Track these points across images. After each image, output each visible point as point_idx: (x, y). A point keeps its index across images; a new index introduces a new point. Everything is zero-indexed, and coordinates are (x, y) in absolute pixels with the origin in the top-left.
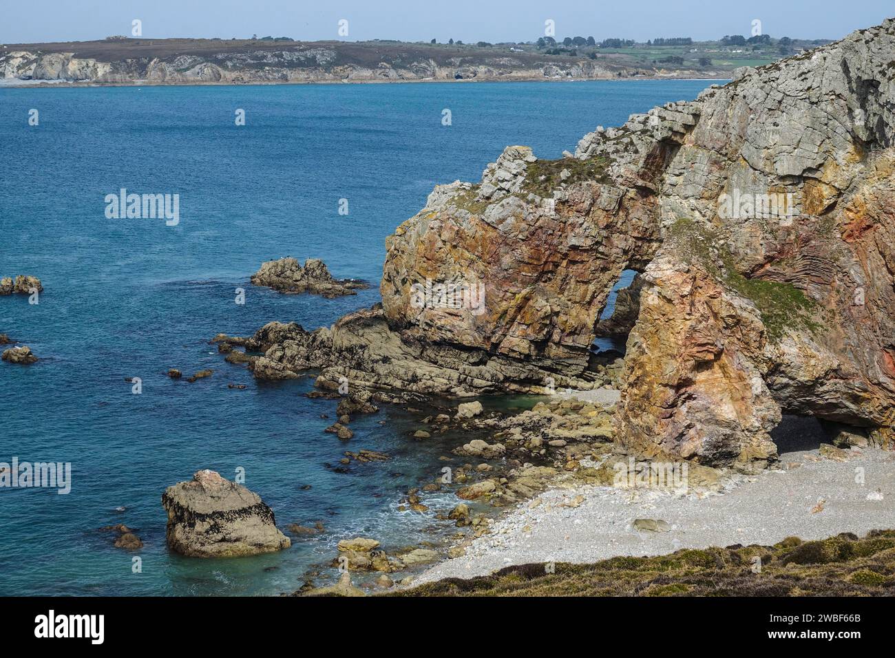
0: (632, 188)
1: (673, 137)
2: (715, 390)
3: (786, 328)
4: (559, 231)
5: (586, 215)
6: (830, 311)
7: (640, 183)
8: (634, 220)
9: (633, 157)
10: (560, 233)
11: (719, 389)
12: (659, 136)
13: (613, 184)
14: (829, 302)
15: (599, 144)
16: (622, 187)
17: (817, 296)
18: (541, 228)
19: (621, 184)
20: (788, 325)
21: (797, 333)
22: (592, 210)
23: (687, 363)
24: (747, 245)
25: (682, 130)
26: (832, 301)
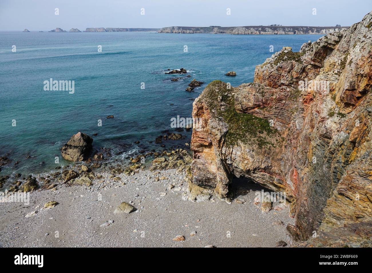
0: (310, 65)
1: (328, 46)
2: (209, 158)
3: (239, 142)
4: (278, 77)
5: (288, 73)
6: (282, 138)
7: (312, 63)
8: (310, 77)
9: (310, 53)
10: (278, 78)
11: (211, 158)
12: (322, 44)
13: (301, 62)
14: (284, 133)
15: (306, 47)
16: (305, 64)
17: (279, 129)
18: (271, 75)
19: (305, 63)
20: (241, 140)
21: (244, 146)
22: (291, 71)
23: (195, 144)
24: (244, 97)
25: (333, 43)
26: (285, 133)
